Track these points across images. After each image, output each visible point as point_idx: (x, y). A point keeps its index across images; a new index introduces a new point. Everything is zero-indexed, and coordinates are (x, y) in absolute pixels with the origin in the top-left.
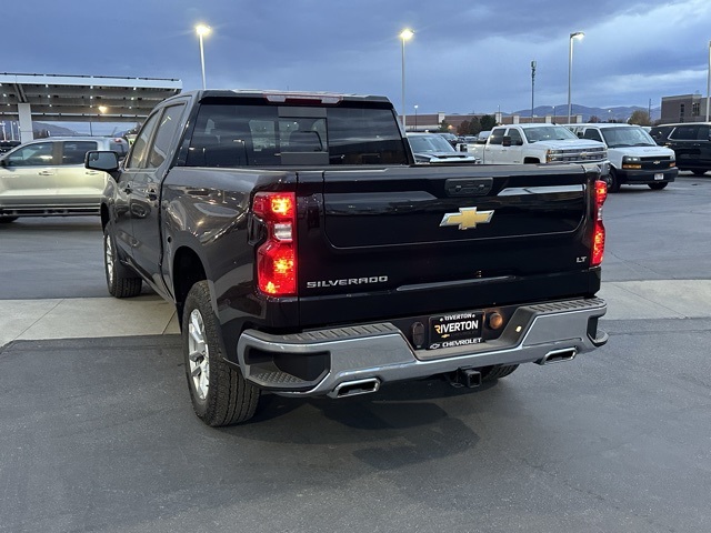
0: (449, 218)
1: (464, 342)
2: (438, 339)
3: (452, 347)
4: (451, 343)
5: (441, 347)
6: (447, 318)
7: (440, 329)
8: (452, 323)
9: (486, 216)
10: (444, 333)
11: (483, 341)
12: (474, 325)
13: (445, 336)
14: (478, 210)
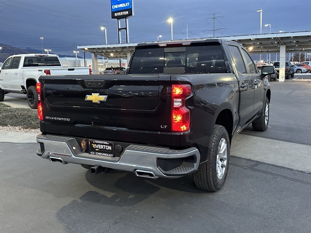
0: (89, 98)
1: (105, 154)
2: (94, 150)
3: (100, 155)
4: (100, 154)
5: (95, 154)
6: (96, 142)
7: (94, 146)
8: (100, 144)
9: (103, 98)
10: (96, 148)
11: (114, 156)
12: (109, 148)
13: (97, 150)
14: (100, 95)
